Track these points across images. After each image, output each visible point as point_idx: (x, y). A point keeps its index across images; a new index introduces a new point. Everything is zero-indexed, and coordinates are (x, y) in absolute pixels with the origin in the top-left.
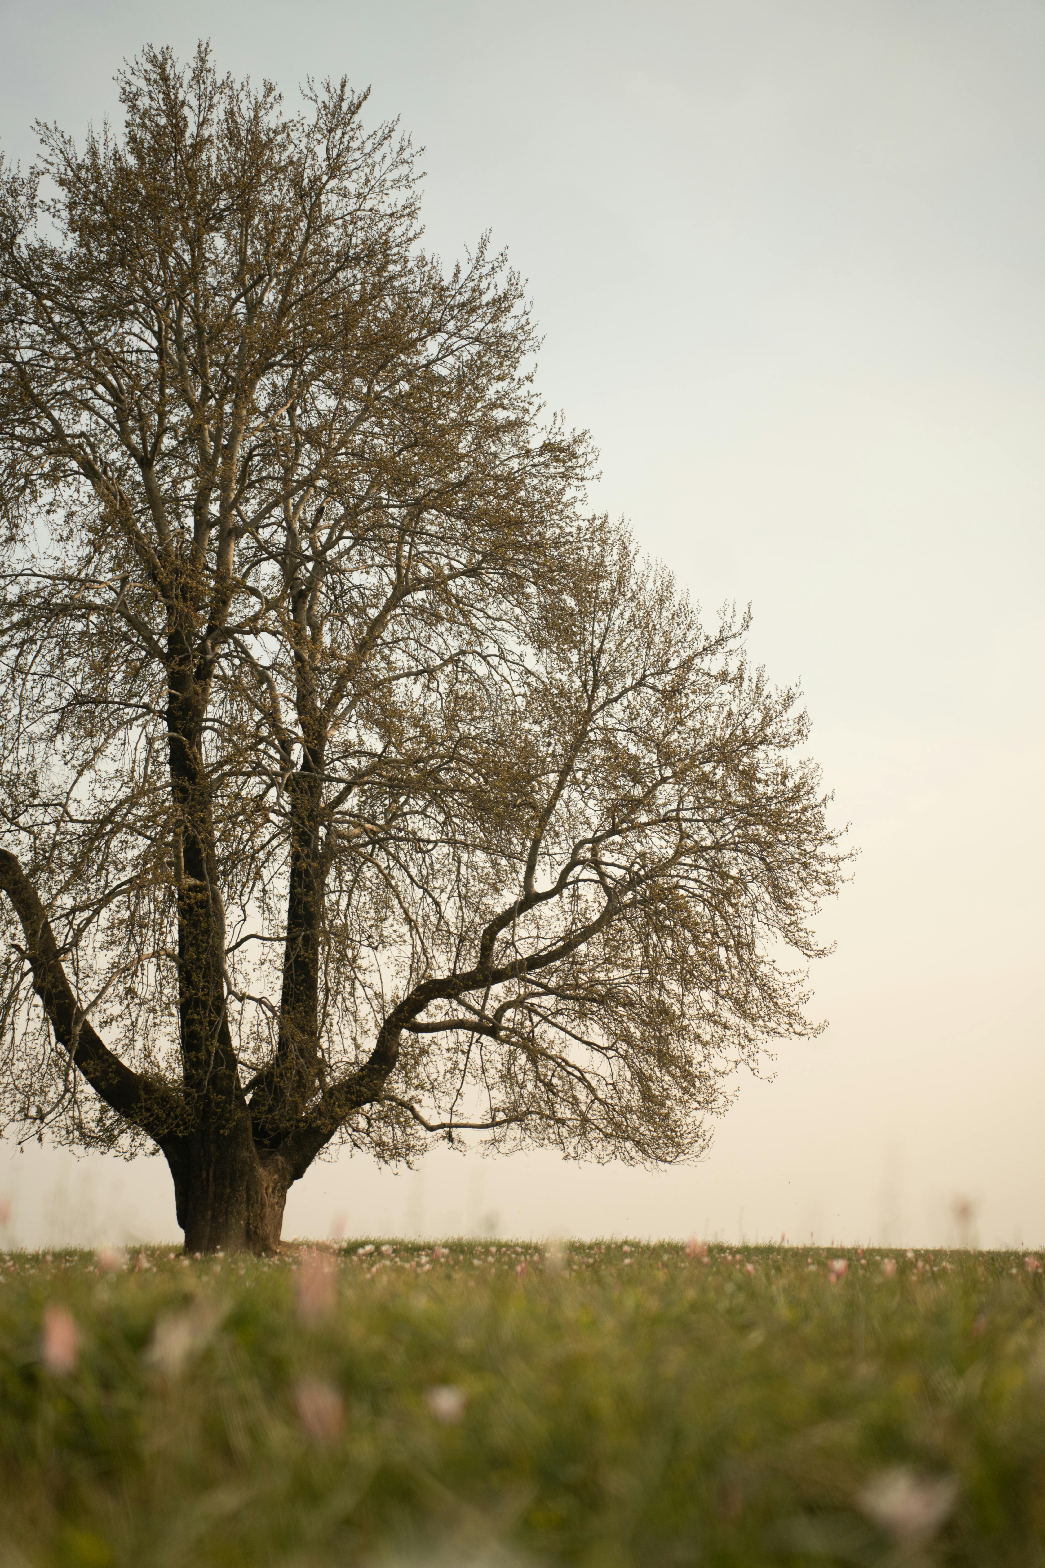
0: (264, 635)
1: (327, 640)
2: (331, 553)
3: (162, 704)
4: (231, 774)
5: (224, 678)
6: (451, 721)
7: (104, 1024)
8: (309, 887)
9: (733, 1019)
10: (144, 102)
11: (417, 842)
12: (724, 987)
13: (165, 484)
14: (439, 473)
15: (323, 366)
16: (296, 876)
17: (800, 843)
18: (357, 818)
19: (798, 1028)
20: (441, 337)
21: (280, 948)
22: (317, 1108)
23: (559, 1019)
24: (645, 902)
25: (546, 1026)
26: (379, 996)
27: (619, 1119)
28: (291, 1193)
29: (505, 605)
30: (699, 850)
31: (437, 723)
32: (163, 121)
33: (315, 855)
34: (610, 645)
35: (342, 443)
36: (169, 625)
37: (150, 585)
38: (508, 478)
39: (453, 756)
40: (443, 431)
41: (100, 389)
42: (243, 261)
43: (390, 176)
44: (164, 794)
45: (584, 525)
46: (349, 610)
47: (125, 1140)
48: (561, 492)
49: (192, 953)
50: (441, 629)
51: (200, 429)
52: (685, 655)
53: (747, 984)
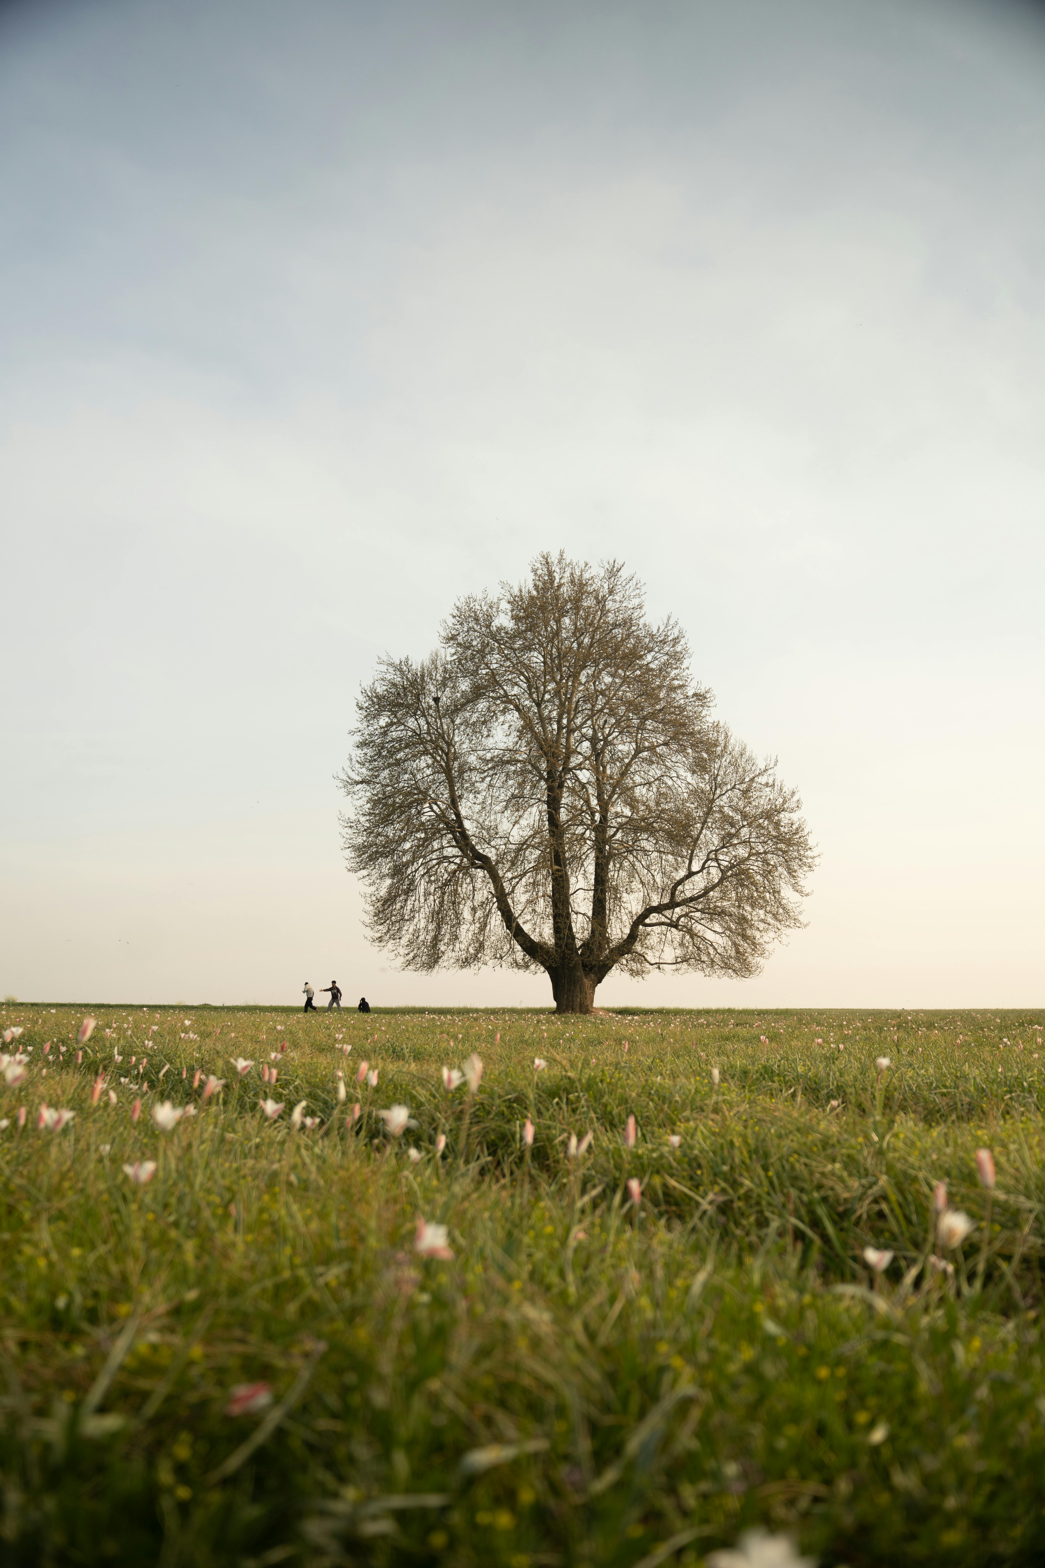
0: (584, 771)
1: (608, 772)
2: (610, 738)
3: (545, 798)
4: (571, 825)
5: (568, 787)
6: (658, 804)
7: (524, 923)
8: (602, 869)
9: (772, 921)
10: (539, 572)
11: (645, 851)
12: (768, 909)
13: (546, 712)
14: (653, 705)
15: (607, 666)
16: (597, 865)
17: (798, 851)
18: (621, 842)
19: (798, 925)
20: (653, 653)
21: (592, 893)
22: (607, 956)
23: (702, 921)
24: (736, 875)
25: (697, 924)
26: (630, 912)
27: (726, 961)
28: (597, 988)
29: (679, 757)
30: (758, 854)
31: (652, 804)
32: (546, 578)
33: (605, 857)
34: (721, 773)
35: (614, 695)
36: (547, 767)
37: (541, 752)
38: (679, 707)
39: (659, 817)
40: (653, 689)
41: (522, 677)
42: (576, 628)
43: (632, 594)
44: (546, 834)
45: (710, 725)
46: (617, 760)
47: (533, 967)
48: (701, 712)
49: (557, 896)
50: (654, 766)
51: (559, 692)
52: (751, 776)
53: (778, 907)
